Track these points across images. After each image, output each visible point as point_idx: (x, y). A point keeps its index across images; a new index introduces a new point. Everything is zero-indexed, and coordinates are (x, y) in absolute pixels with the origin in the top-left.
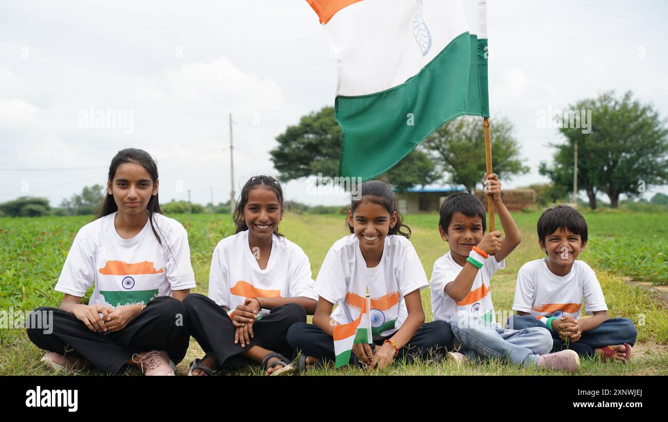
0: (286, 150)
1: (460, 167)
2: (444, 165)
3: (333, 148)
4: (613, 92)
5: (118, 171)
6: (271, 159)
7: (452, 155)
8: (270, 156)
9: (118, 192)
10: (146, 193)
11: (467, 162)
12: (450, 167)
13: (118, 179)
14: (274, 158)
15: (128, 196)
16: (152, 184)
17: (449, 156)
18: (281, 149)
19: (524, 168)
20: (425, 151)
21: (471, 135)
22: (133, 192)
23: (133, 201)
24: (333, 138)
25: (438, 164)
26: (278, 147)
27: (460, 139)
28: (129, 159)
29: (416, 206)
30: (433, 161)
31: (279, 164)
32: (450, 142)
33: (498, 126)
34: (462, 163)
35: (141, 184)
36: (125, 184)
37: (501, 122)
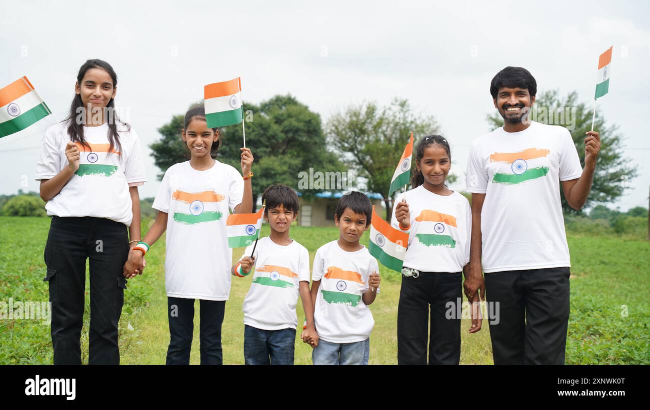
0: (171, 143)
1: (377, 173)
2: (358, 170)
3: (227, 145)
4: (555, 93)
5: (87, 74)
6: (152, 155)
7: (368, 158)
8: (151, 151)
9: (86, 91)
10: (108, 93)
11: (385, 167)
12: (367, 173)
13: (86, 80)
14: (155, 153)
15: (94, 94)
16: (112, 87)
17: (364, 159)
18: (165, 142)
19: (450, 176)
20: (337, 152)
21: (391, 135)
22: (98, 91)
23: (98, 99)
24: (228, 133)
25: (351, 168)
26: (161, 140)
27: (378, 141)
28: (96, 65)
29: (322, 215)
30: (346, 165)
31: (161, 161)
32: (367, 142)
33: (423, 127)
34: (379, 169)
35: (105, 86)
36: (91, 85)
37: (427, 122)
